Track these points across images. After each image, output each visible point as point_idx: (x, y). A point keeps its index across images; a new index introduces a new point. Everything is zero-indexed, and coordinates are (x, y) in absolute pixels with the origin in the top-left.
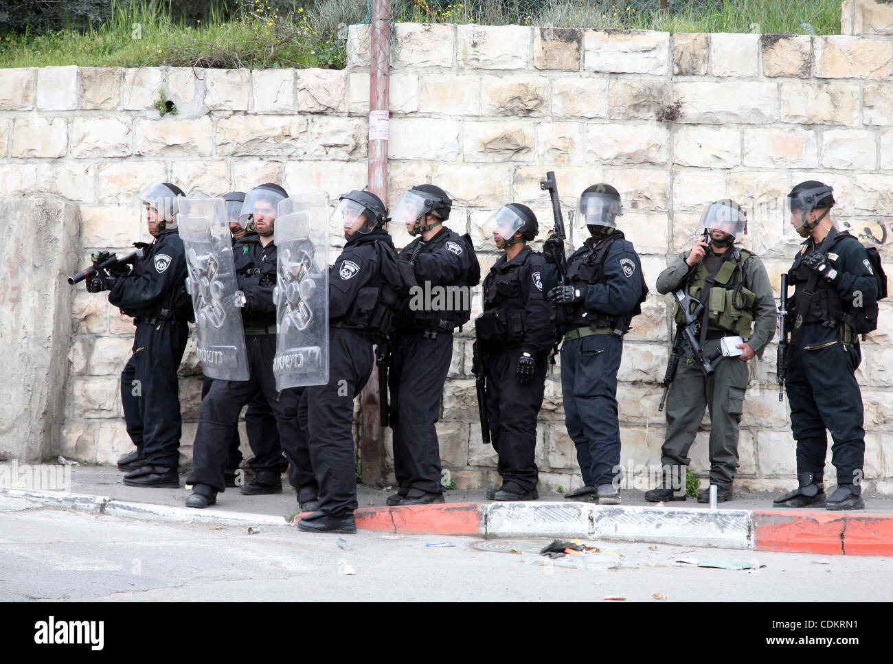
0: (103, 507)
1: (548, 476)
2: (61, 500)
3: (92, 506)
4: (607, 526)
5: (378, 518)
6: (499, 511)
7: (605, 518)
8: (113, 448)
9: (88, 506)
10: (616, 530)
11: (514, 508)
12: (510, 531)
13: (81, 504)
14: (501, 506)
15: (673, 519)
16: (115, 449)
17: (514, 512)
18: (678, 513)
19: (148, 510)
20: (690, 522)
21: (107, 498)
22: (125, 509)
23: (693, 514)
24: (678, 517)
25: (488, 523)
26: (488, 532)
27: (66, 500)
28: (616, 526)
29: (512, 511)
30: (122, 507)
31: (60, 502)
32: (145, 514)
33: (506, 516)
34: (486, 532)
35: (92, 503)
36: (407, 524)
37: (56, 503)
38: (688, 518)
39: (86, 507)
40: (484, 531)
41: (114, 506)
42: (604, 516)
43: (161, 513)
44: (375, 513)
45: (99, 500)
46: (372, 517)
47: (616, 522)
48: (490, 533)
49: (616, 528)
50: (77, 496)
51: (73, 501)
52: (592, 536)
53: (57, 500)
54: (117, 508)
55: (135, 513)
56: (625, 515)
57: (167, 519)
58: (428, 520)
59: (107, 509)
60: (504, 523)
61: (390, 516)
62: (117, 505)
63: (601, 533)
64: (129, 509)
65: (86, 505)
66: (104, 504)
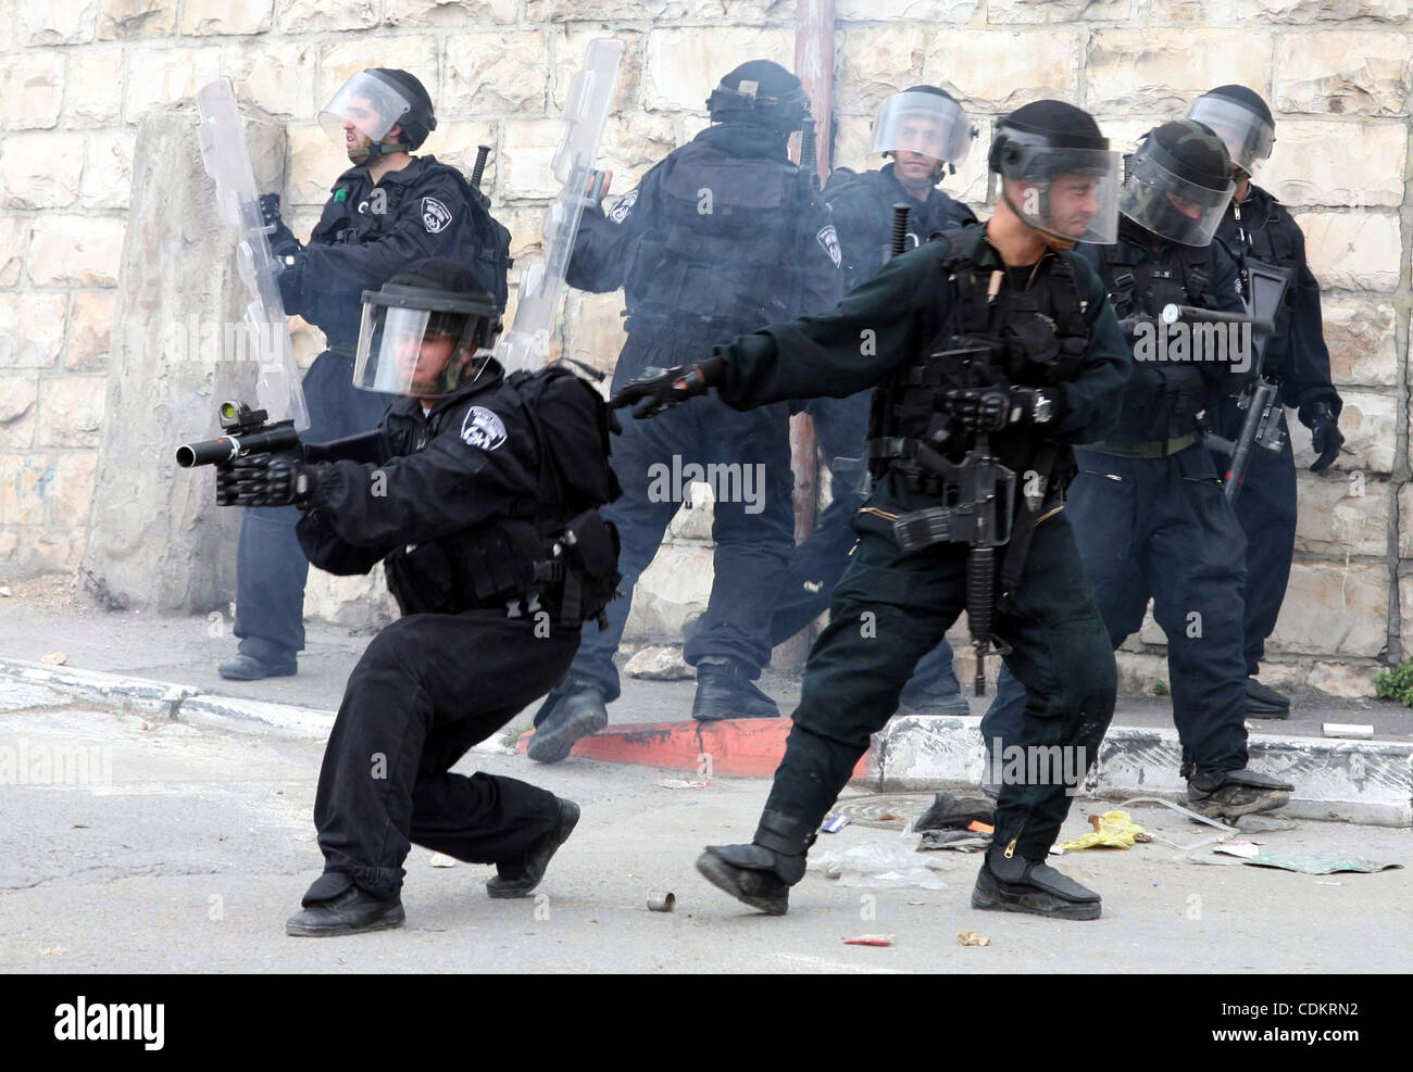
0: (175, 707)
1: (1139, 659)
2: (108, 690)
3: (157, 704)
4: (1124, 770)
5: (673, 742)
6: (909, 734)
7: (1121, 754)
8: (329, 588)
9: (151, 704)
10: (1141, 781)
11: (939, 728)
12: (929, 777)
13: (140, 701)
14: (916, 725)
15: (1260, 760)
16: (332, 590)
17: (938, 737)
18: (1271, 747)
19: (254, 714)
20: (1295, 767)
21: (192, 689)
22: (214, 712)
23: (1302, 749)
24: (1271, 755)
25: (887, 759)
26: (886, 777)
27: (115, 691)
28: (1141, 771)
29: (935, 736)
30: (210, 708)
31: (106, 695)
32: (248, 722)
33: (923, 746)
34: (881, 779)
35: (158, 698)
36: (730, 757)
37: (97, 696)
38: (1290, 759)
39: (148, 707)
40: (878, 776)
41: (195, 706)
42: (1120, 750)
43: (277, 721)
44: (670, 734)
45: (174, 692)
46: (662, 741)
47: (1141, 763)
48: (890, 780)
49: (1142, 775)
50: (134, 684)
51: (126, 694)
52: (1093, 790)
53: (101, 692)
54: (201, 710)
55: (232, 721)
56: (1161, 748)
57: (286, 733)
58: (768, 750)
59: (182, 711)
60: (918, 761)
61: (698, 740)
62: (202, 705)
63: (1110, 784)
64: (222, 712)
65: (147, 702)
66: (180, 702)
